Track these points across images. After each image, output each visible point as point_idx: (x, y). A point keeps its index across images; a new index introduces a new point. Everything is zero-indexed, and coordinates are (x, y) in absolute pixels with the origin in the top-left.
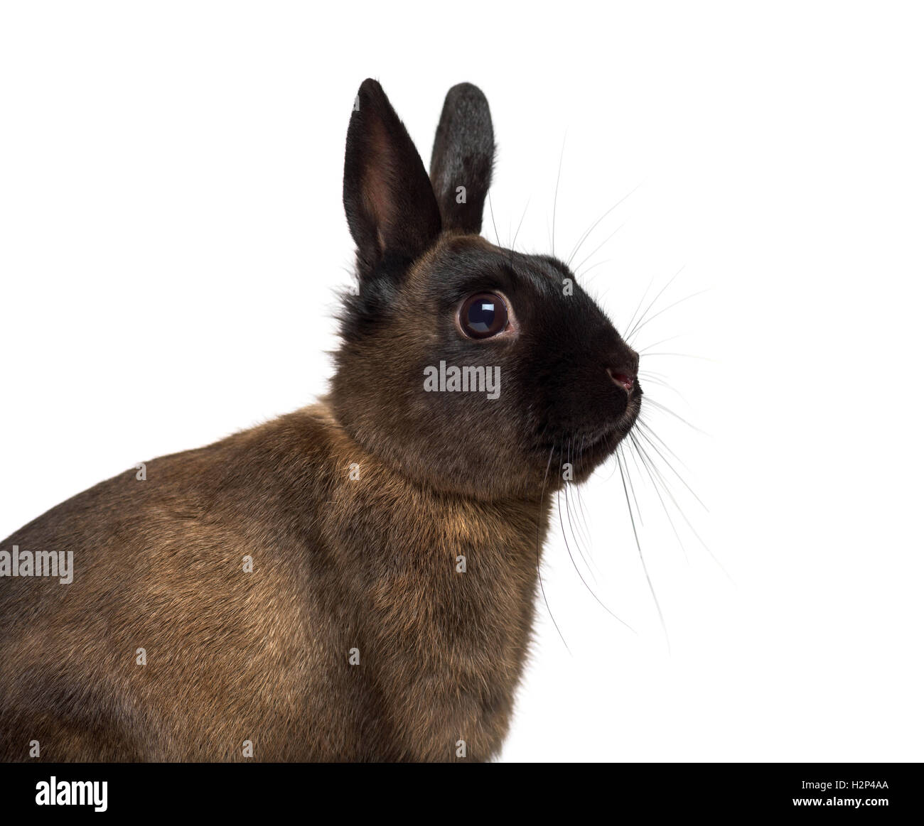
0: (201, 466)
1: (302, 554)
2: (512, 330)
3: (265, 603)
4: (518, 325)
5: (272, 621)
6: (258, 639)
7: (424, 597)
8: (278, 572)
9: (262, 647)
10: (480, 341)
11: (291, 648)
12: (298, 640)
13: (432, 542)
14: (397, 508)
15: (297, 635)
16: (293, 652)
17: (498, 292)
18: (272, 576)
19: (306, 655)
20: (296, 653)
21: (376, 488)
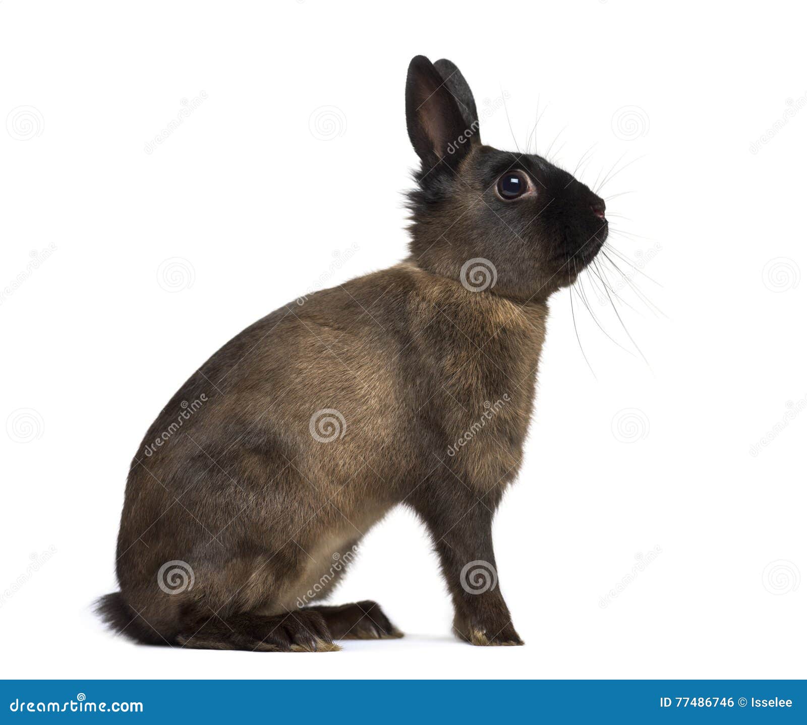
0: (334, 297)
1: (395, 345)
2: (532, 191)
3: (369, 376)
4: (535, 189)
5: (374, 387)
6: (364, 396)
7: (476, 366)
8: (379, 359)
9: (366, 402)
10: (514, 200)
11: (385, 405)
12: (391, 400)
13: (482, 329)
14: (462, 309)
15: (389, 397)
16: (386, 407)
17: (519, 170)
18: (375, 361)
19: (395, 409)
20: (389, 406)
21: (447, 299)
